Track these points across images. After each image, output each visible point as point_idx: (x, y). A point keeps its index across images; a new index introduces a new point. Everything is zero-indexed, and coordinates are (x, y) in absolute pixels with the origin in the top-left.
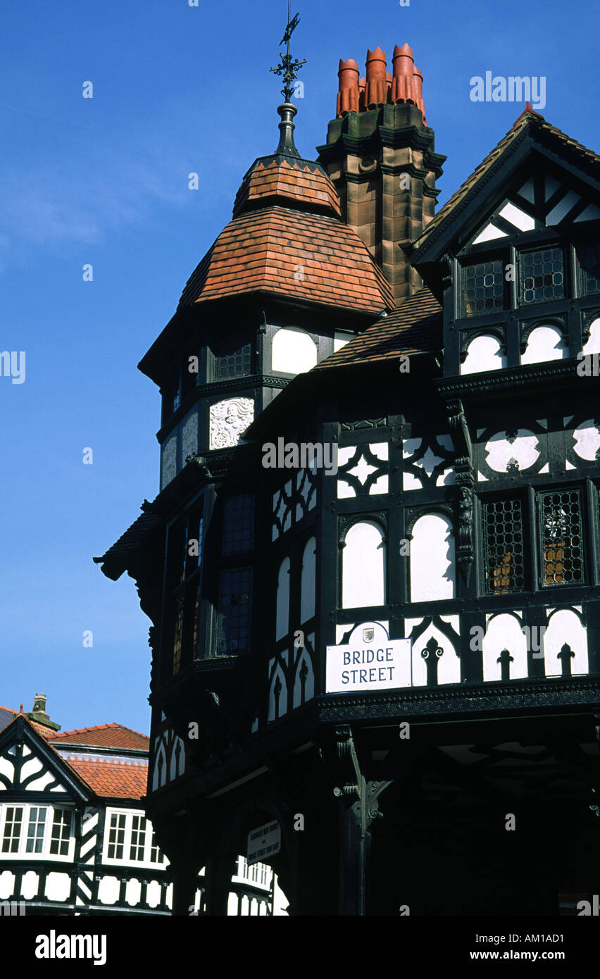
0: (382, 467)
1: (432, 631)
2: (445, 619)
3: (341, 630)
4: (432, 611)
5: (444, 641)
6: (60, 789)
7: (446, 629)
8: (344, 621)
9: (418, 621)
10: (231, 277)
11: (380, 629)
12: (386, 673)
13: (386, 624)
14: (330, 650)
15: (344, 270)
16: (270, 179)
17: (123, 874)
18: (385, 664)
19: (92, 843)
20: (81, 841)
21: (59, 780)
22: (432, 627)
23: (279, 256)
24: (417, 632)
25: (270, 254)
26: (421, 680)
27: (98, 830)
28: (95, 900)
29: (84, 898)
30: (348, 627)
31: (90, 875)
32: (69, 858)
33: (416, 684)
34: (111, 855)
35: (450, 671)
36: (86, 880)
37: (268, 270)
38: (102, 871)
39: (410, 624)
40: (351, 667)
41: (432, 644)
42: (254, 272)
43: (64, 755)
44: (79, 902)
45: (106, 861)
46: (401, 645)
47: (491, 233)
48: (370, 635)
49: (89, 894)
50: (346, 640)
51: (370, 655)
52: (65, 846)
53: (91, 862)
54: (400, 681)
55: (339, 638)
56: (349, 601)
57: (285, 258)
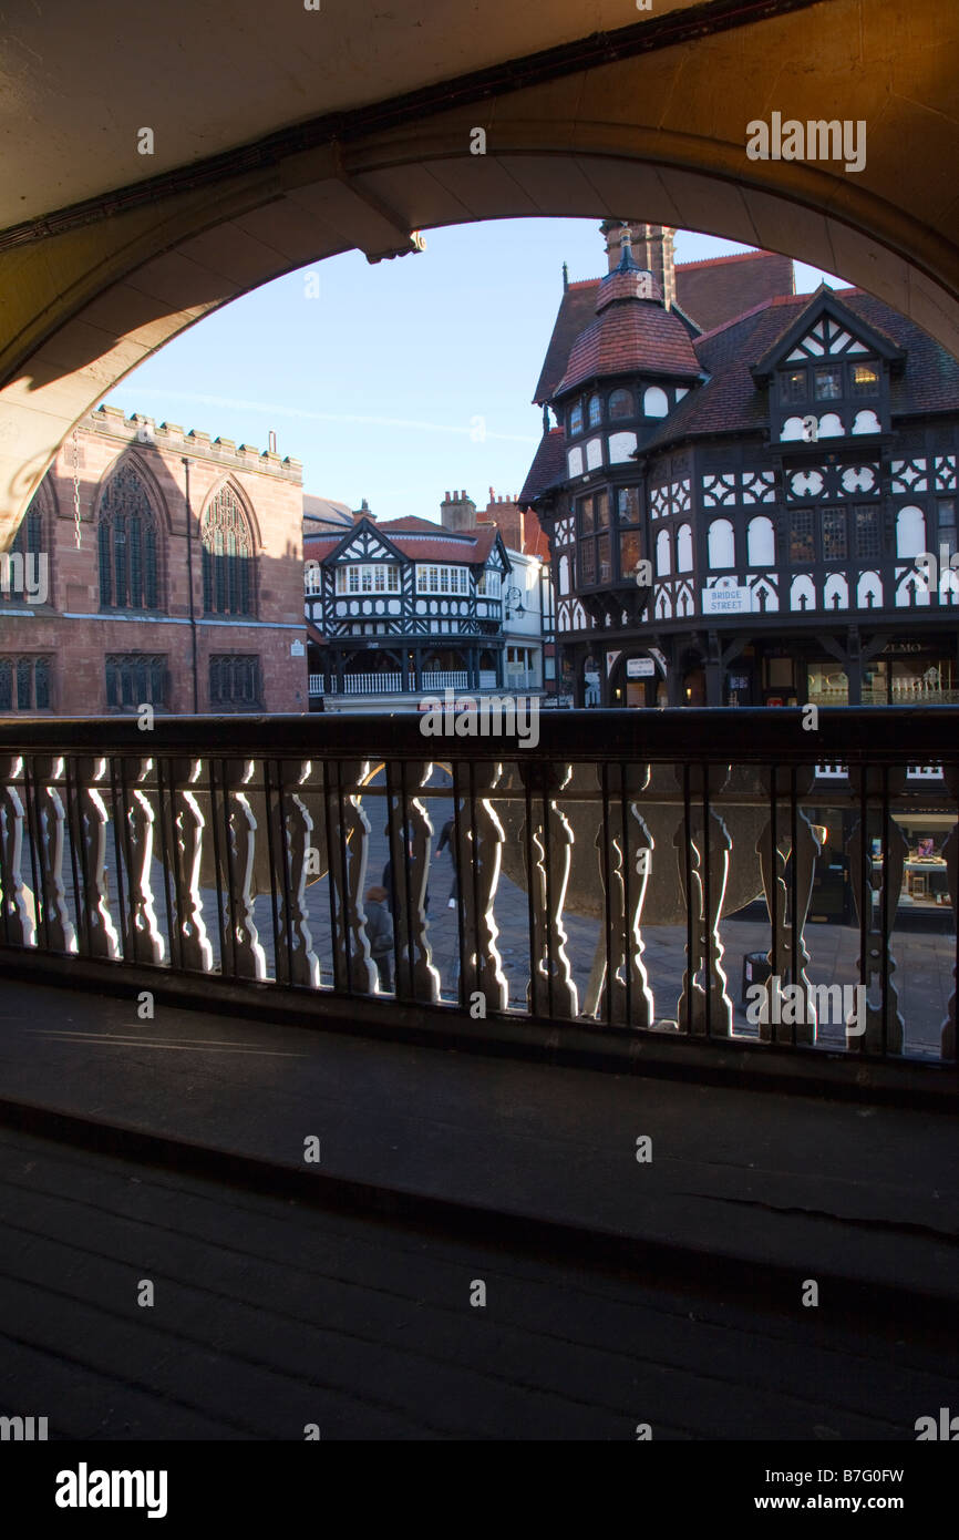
0: (731, 490)
1: (762, 583)
2: (769, 576)
3: (710, 580)
4: (762, 572)
5: (769, 588)
6: (390, 556)
7: (770, 582)
8: (712, 575)
9: (754, 577)
10: (614, 355)
11: (733, 580)
12: (737, 604)
13: (736, 578)
14: (704, 591)
15: (677, 347)
16: (626, 285)
17: (428, 599)
18: (736, 600)
19: (410, 583)
20: (404, 582)
21: (390, 551)
22: (762, 580)
23: (643, 342)
24: (753, 583)
25: (638, 342)
26: (757, 609)
27: (413, 577)
28: (415, 613)
29: (408, 612)
30: (714, 579)
31: (411, 600)
32: (399, 592)
33: (754, 610)
34: (420, 589)
35: (772, 604)
36: (408, 603)
37: (638, 352)
38: (416, 598)
39: (750, 578)
40: (717, 600)
41: (762, 590)
42: (631, 353)
43: (389, 537)
44: (406, 614)
45: (418, 592)
46: (745, 590)
47: (798, 355)
48: (726, 584)
49: (411, 610)
50: (713, 585)
51: (727, 595)
52: (396, 586)
53: (410, 593)
54: (745, 608)
55: (709, 584)
56: (713, 565)
57: (646, 343)
